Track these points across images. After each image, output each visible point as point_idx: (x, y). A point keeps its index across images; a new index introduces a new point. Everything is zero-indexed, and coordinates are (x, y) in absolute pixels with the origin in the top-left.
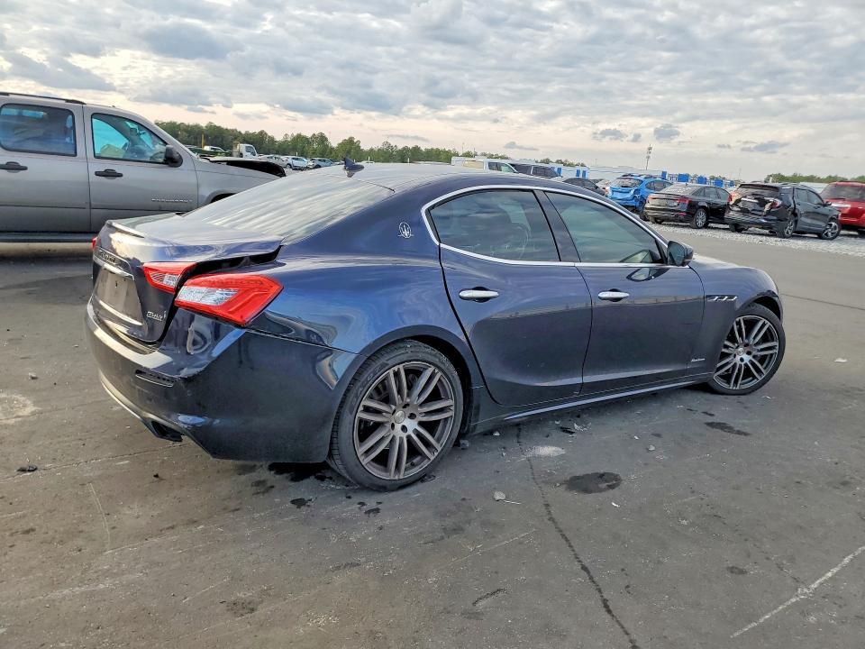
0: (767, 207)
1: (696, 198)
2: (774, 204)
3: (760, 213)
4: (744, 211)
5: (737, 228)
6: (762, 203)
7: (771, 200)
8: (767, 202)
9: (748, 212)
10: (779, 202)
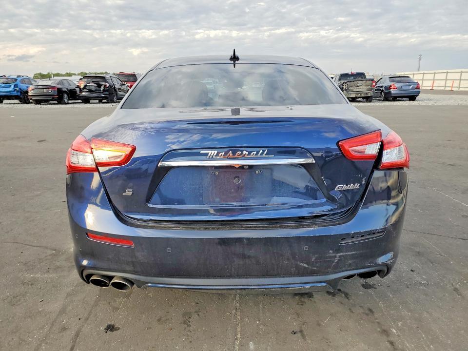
0: (102, 88)
1: (59, 86)
2: (105, 86)
3: (100, 91)
4: (90, 91)
5: (86, 100)
6: (99, 86)
7: (104, 83)
8: (102, 85)
9: (93, 91)
10: (108, 85)
